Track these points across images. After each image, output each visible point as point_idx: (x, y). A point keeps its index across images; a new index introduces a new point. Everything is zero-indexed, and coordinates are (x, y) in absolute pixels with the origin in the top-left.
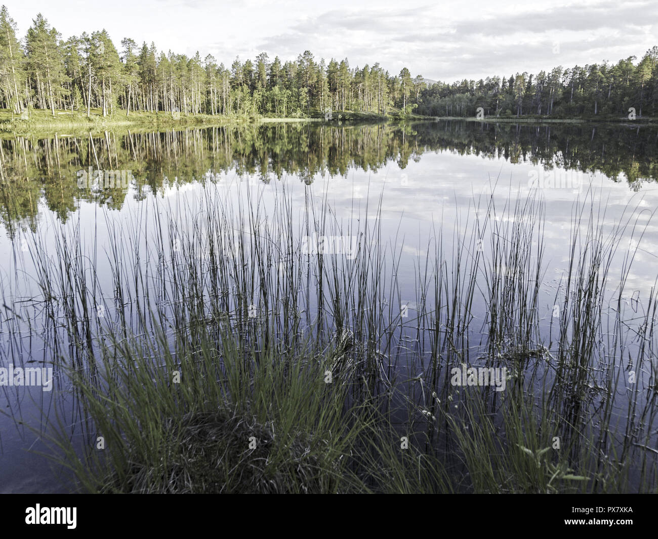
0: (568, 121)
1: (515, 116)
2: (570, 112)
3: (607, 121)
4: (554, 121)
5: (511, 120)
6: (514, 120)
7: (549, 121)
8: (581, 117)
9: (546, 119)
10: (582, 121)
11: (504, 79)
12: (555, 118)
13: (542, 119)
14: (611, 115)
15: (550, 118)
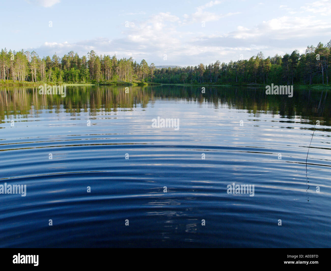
0: (224, 86)
1: (199, 83)
2: (225, 81)
3: (241, 86)
4: (217, 85)
5: (197, 85)
6: (199, 85)
7: (215, 85)
8: (230, 84)
9: (214, 84)
10: (230, 86)
11: (206, 66)
12: (218, 84)
13: (212, 84)
14: (243, 83)
15: (215, 84)
